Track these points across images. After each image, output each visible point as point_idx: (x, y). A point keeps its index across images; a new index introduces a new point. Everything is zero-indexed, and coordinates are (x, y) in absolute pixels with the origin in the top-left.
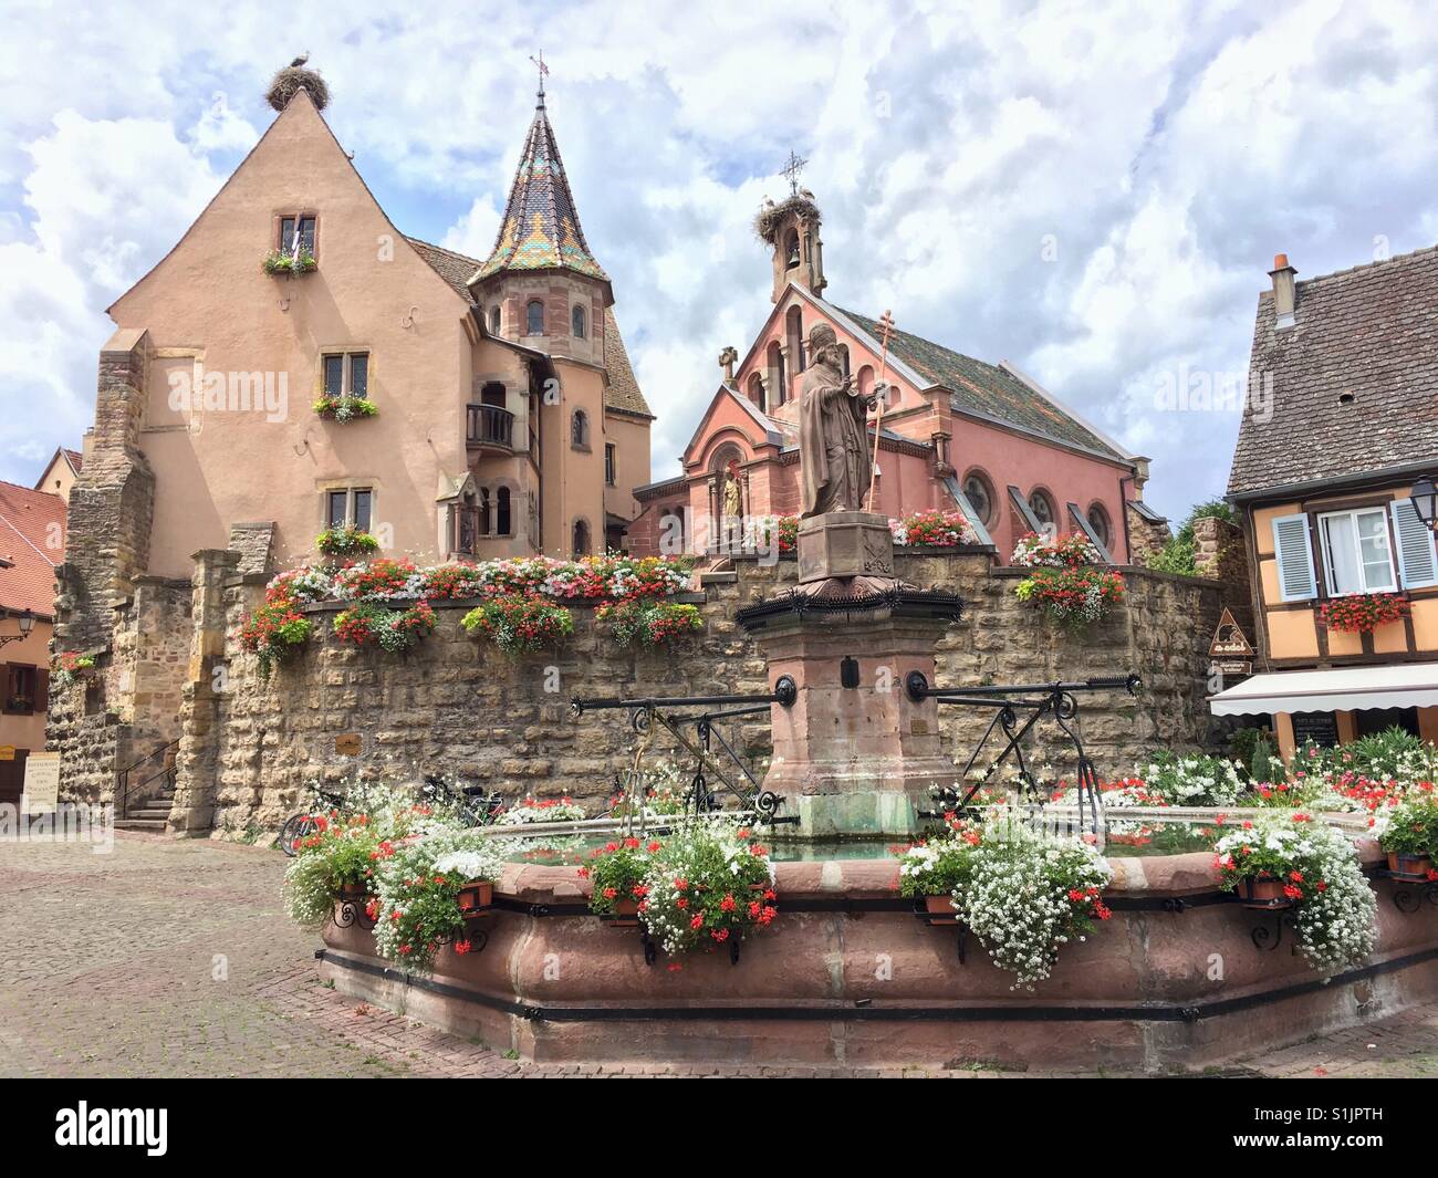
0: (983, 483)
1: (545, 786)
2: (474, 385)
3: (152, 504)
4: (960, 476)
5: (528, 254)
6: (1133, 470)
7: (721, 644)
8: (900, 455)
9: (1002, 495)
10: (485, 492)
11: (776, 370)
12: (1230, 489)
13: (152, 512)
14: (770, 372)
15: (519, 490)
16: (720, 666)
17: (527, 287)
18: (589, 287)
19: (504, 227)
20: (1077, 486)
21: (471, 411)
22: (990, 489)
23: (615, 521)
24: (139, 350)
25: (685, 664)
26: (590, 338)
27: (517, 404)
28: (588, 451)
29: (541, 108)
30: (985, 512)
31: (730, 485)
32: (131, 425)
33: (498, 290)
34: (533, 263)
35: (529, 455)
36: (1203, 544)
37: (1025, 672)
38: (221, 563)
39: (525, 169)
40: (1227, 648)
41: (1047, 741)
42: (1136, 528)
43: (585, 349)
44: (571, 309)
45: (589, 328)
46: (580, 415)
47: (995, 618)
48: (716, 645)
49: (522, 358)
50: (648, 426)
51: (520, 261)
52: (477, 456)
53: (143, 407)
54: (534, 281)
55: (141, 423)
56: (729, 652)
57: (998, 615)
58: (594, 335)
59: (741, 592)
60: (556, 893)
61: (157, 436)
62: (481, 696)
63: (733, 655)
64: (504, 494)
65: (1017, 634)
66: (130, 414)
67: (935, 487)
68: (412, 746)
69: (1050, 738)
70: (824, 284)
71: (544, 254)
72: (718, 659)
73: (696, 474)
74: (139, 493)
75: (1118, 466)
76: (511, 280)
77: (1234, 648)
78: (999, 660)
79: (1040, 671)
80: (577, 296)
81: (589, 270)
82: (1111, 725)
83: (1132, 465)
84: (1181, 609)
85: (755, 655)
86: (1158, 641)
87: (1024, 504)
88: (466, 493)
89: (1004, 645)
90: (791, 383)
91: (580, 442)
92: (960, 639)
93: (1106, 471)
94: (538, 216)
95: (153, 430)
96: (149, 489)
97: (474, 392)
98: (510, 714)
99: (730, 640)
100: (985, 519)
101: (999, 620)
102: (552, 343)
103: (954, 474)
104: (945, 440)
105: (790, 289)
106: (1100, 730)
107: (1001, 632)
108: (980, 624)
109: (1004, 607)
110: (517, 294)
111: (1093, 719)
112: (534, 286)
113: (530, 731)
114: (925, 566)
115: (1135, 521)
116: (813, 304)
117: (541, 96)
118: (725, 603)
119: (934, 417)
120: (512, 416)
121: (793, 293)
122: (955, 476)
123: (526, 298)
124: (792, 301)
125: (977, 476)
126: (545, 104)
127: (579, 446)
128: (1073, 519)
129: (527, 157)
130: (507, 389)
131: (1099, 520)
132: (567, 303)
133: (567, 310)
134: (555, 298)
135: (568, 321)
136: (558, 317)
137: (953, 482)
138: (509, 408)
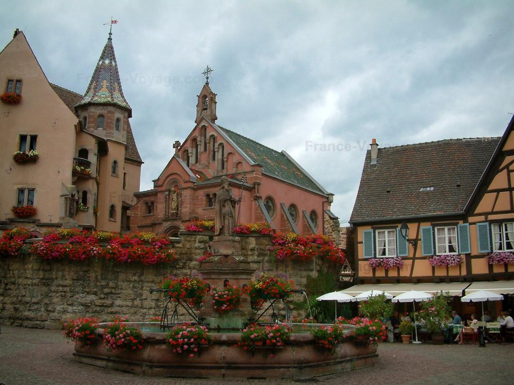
0: (272, 201)
1: (110, 310)
2: (76, 149)
4: (264, 198)
5: (100, 97)
6: (328, 198)
9: (278, 206)
10: (78, 193)
11: (195, 149)
14: (192, 150)
15: (91, 193)
17: (98, 110)
18: (123, 111)
20: (306, 204)
21: (74, 161)
22: (274, 204)
23: (126, 205)
25: (163, 271)
26: (121, 131)
27: (92, 158)
28: (117, 176)
29: (110, 39)
30: (271, 213)
31: (174, 196)
33: (87, 110)
34: (102, 100)
35: (96, 179)
39: (101, 62)
42: (327, 221)
43: (120, 136)
44: (115, 119)
45: (121, 127)
46: (115, 162)
49: (95, 140)
50: (140, 166)
51: (97, 99)
52: (76, 178)
54: (102, 108)
58: (123, 131)
60: (157, 338)
62: (89, 277)
64: (85, 194)
67: (254, 202)
70: (216, 118)
71: (106, 97)
72: (174, 269)
73: (160, 189)
75: (322, 196)
76: (92, 107)
77: (347, 272)
80: (118, 114)
81: (124, 104)
83: (328, 196)
87: (286, 209)
88: (72, 194)
90: (200, 156)
91: (114, 170)
93: (317, 198)
94: (105, 81)
97: (76, 153)
98: (98, 284)
100: (271, 216)
102: (106, 133)
103: (261, 198)
104: (258, 185)
105: (203, 119)
110: (93, 113)
112: (101, 110)
113: (106, 290)
115: (327, 218)
116: (212, 126)
117: (110, 34)
119: (255, 176)
120: (90, 163)
121: (203, 120)
122: (261, 199)
123: (98, 114)
124: (203, 123)
125: (270, 199)
126: (112, 37)
127: (114, 175)
128: (304, 216)
129: (102, 58)
130: (89, 152)
131: (314, 217)
132: (114, 117)
133: (113, 120)
134: (109, 115)
135: (113, 124)
136: (109, 122)
137: (261, 201)
138: (90, 159)
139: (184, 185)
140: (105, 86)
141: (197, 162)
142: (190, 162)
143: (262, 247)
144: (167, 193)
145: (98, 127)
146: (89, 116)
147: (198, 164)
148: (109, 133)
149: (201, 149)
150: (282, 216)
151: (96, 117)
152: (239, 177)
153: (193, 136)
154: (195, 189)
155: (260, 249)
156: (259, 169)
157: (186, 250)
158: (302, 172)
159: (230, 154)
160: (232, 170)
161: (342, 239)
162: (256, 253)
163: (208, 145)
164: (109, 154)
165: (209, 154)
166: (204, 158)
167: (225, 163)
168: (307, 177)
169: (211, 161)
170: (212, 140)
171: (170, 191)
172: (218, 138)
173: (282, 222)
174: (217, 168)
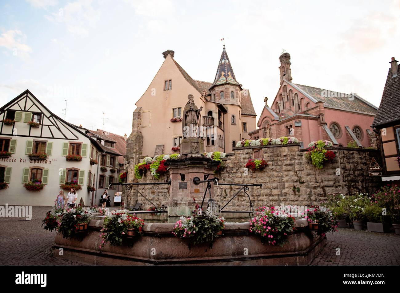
0: (337, 126)
3: (142, 142)
4: (328, 124)
5: (220, 81)
7: (231, 170)
8: (309, 120)
9: (343, 128)
11: (282, 101)
12: (373, 124)
13: (142, 144)
14: (280, 102)
16: (230, 175)
17: (220, 88)
18: (234, 87)
19: (216, 76)
21: (204, 118)
22: (339, 127)
24: (140, 111)
25: (223, 175)
26: (235, 98)
27: (215, 115)
29: (224, 49)
32: (139, 127)
34: (221, 83)
35: (218, 127)
36: (373, 139)
37: (310, 176)
38: (138, 154)
39: (220, 62)
40: (373, 169)
41: (316, 195)
43: (234, 101)
44: (230, 92)
45: (235, 96)
46: (233, 116)
47: (301, 162)
48: (230, 170)
49: (216, 105)
50: (255, 118)
51: (219, 83)
53: (141, 123)
55: (140, 126)
56: (233, 172)
57: (301, 161)
59: (235, 157)
61: (144, 128)
63: (234, 173)
65: (307, 166)
66: (138, 124)
68: (165, 193)
69: (316, 194)
70: (291, 79)
71: (223, 81)
72: (230, 174)
73: (260, 128)
74: (139, 140)
76: (217, 87)
77: (375, 169)
78: (302, 173)
79: (313, 176)
80: (232, 89)
81: (235, 83)
82: (334, 190)
84: (361, 158)
85: (239, 173)
86: (351, 167)
87: (350, 131)
89: (303, 169)
90: (285, 104)
91: (234, 123)
92: (291, 168)
94: (223, 72)
95: (143, 127)
96: (142, 139)
97: (206, 113)
99: (233, 169)
101: (302, 163)
102: (226, 101)
104: (322, 115)
106: (331, 192)
107: (303, 166)
108: (297, 164)
109: (303, 159)
110: (218, 90)
111: (329, 189)
112: (222, 88)
114: (281, 149)
116: (289, 84)
117: (224, 46)
118: (232, 160)
121: (284, 82)
122: (326, 124)
123: (220, 91)
124: (284, 84)
125: (335, 124)
126: (225, 47)
127: (233, 124)
129: (221, 60)
130: (213, 112)
132: (229, 91)
133: (229, 92)
134: (226, 90)
135: (229, 95)
136: (227, 94)
137: (326, 126)
138: (213, 116)
139: (272, 123)
140: (223, 75)
141: (284, 108)
142: (280, 109)
143: (293, 153)
144: (263, 130)
145: (221, 98)
146: (216, 93)
147: (284, 110)
148: (227, 100)
149: (285, 99)
150: (347, 135)
151: (219, 92)
152: (309, 112)
153: (280, 93)
154: (279, 124)
155: (292, 155)
156: (321, 104)
157: (238, 160)
158: (367, 105)
159: (302, 98)
160: (304, 109)
161: (373, 142)
162: (289, 158)
163: (289, 96)
164: (228, 112)
165: (290, 102)
166: (287, 105)
167: (300, 105)
168: (371, 107)
169: (292, 106)
170: (291, 93)
171: (265, 128)
172: (294, 91)
173: (347, 139)
174: (296, 109)
